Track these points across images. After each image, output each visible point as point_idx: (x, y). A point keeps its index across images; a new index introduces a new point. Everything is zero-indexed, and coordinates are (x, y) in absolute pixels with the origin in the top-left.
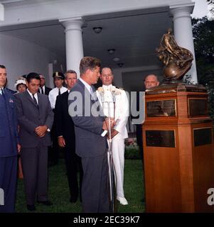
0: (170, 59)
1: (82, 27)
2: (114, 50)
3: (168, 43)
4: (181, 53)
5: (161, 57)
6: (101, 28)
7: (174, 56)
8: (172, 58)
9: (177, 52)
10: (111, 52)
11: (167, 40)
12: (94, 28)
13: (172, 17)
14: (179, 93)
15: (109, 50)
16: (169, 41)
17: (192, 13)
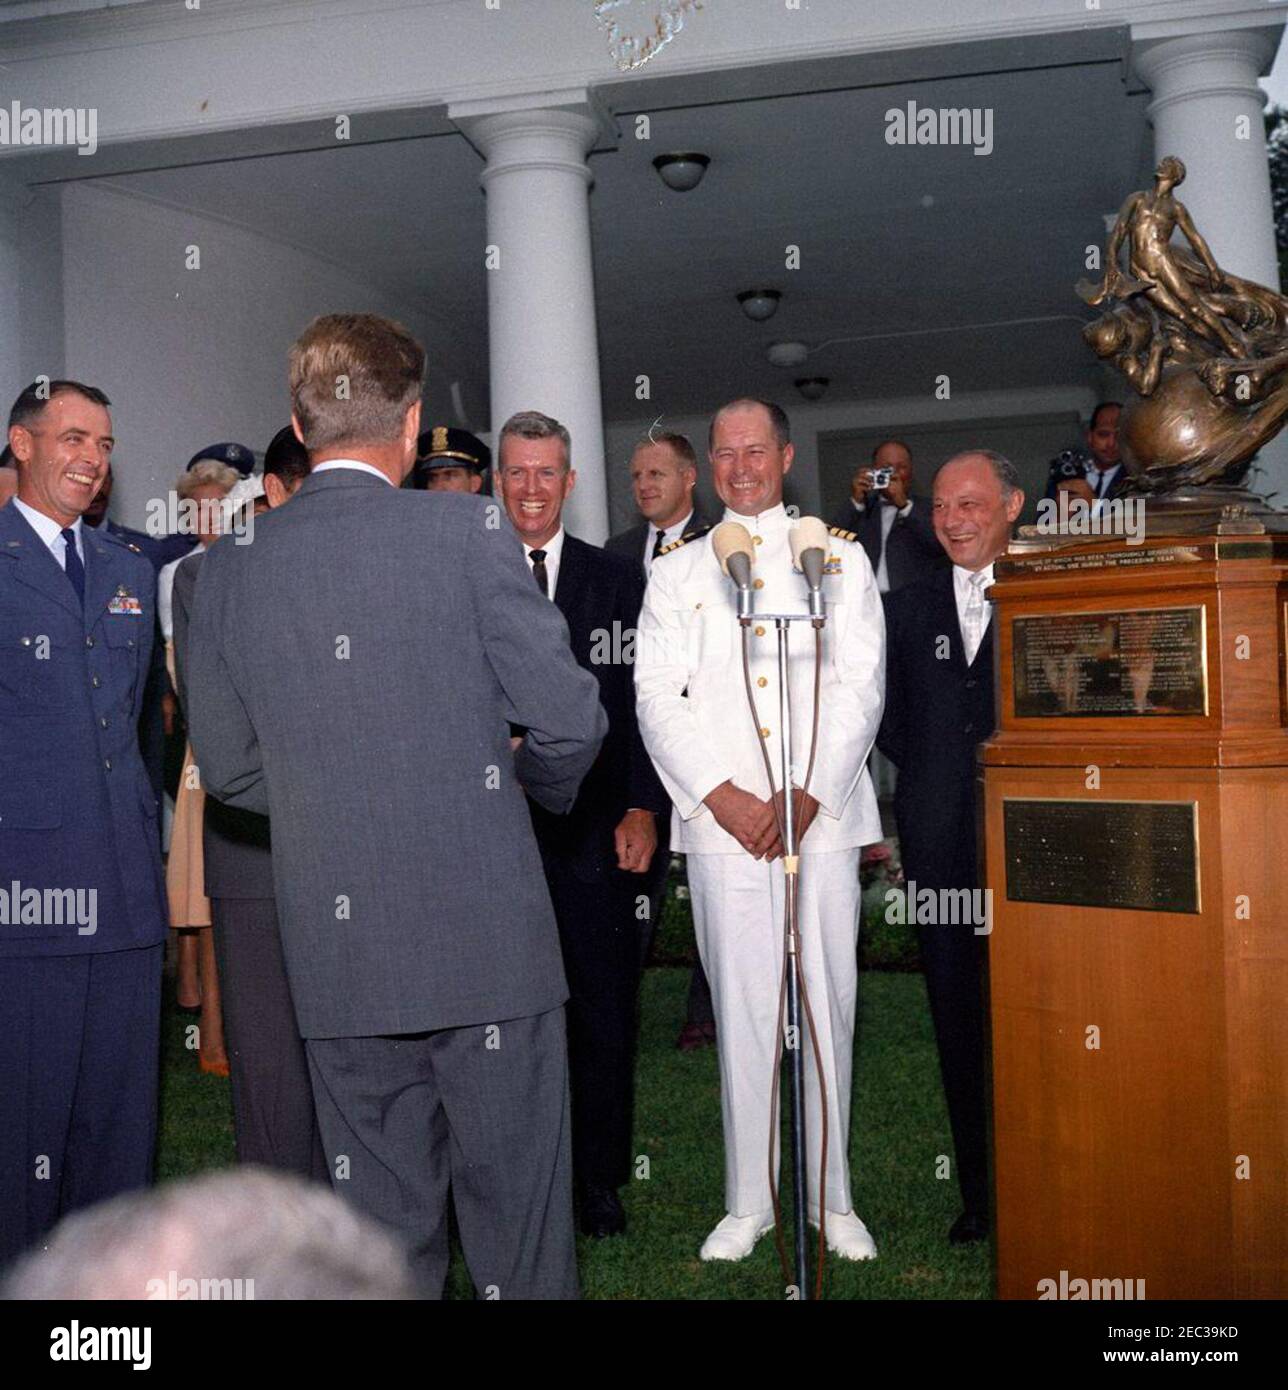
0: (1167, 353)
1: (589, 155)
2: (773, 294)
3: (1154, 249)
4: (1233, 315)
5: (1108, 337)
6: (702, 160)
7: (1189, 334)
8: (1179, 344)
9: (1212, 308)
10: (759, 304)
11: (1148, 232)
12: (661, 162)
13: (1148, 92)
14: (1225, 570)
15: (743, 297)
16: (1165, 236)
17: (1265, 70)
